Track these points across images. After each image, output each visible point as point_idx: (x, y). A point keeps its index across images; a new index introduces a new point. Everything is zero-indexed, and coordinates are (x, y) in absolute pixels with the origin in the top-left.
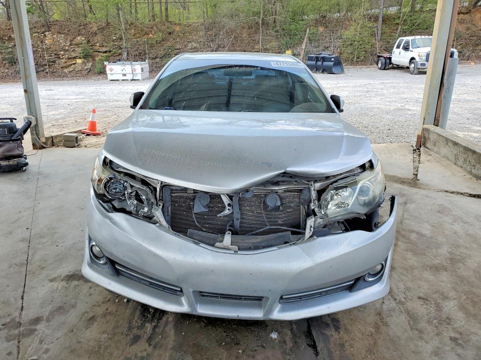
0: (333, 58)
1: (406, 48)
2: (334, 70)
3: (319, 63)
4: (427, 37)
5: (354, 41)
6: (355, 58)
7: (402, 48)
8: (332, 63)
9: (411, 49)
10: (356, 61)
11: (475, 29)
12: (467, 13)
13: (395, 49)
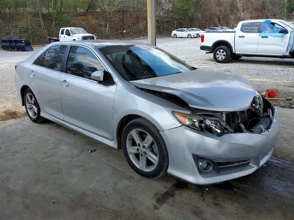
0: (23, 40)
1: (68, 34)
2: (26, 48)
3: (13, 44)
4: (75, 28)
5: (28, 29)
6: (31, 40)
7: (66, 34)
8: (24, 44)
9: (71, 35)
10: (32, 43)
11: (90, 24)
12: (84, 15)
13: (60, 35)
